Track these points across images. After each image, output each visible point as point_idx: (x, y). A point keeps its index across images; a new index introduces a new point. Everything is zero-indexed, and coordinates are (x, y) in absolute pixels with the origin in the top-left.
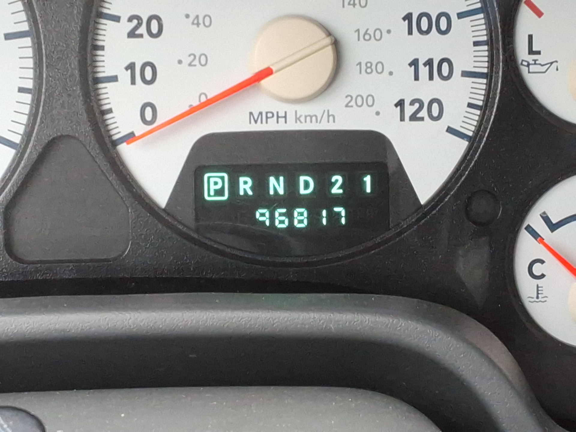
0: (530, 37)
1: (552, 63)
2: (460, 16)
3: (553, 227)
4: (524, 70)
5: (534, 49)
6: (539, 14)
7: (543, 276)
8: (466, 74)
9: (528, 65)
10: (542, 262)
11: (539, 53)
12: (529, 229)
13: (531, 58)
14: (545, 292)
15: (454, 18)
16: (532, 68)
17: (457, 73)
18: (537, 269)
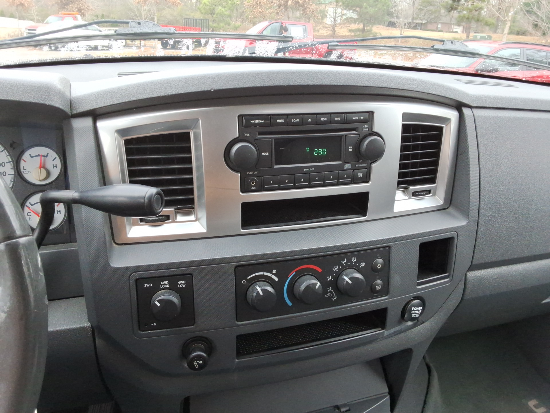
0: (24, 167)
1: (29, 171)
2: (7, 163)
3: (32, 205)
4: (23, 173)
5: (25, 169)
6: (25, 162)
7: (30, 216)
8: (9, 175)
9: (24, 172)
10: (30, 213)
11: (26, 169)
12: (26, 206)
13: (24, 171)
14: (31, 219)
15: (6, 163)
16: (25, 173)
17: (7, 174)
18: (29, 214)
